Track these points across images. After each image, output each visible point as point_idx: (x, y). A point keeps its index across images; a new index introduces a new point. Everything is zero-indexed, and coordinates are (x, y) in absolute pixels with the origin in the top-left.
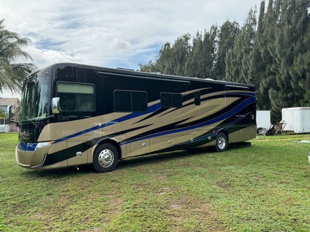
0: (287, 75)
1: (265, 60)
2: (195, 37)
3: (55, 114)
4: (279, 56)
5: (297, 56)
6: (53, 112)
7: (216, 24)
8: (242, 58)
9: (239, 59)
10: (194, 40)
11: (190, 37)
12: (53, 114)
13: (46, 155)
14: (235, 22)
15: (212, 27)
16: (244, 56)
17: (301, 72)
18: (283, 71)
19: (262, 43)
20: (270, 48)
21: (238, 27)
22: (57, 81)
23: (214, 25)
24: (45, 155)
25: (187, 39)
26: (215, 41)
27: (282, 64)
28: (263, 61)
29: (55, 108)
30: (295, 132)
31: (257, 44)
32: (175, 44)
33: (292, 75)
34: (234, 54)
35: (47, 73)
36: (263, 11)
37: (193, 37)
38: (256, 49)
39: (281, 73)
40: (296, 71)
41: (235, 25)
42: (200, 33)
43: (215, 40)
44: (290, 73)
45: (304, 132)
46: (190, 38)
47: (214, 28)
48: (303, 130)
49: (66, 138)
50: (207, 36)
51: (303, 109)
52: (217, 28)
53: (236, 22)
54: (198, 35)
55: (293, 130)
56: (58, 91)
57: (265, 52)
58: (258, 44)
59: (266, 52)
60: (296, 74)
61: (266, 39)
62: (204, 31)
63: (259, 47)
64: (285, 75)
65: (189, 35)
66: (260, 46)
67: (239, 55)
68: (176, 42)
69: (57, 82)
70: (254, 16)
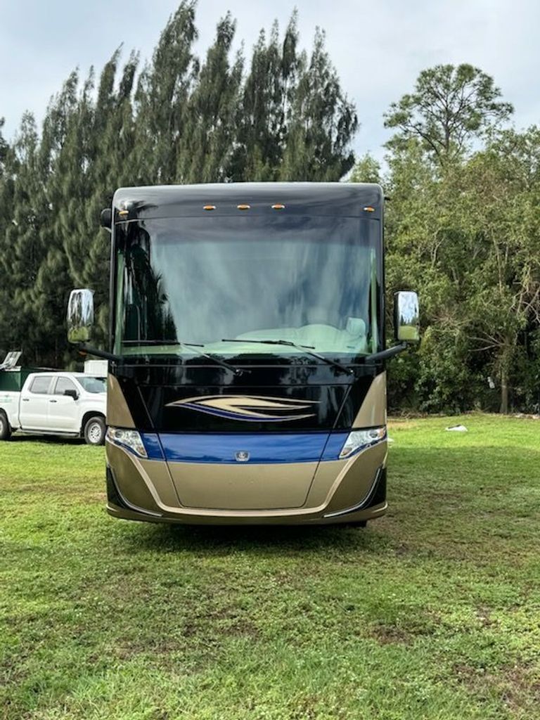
13: (379, 470)
70: (85, 96)
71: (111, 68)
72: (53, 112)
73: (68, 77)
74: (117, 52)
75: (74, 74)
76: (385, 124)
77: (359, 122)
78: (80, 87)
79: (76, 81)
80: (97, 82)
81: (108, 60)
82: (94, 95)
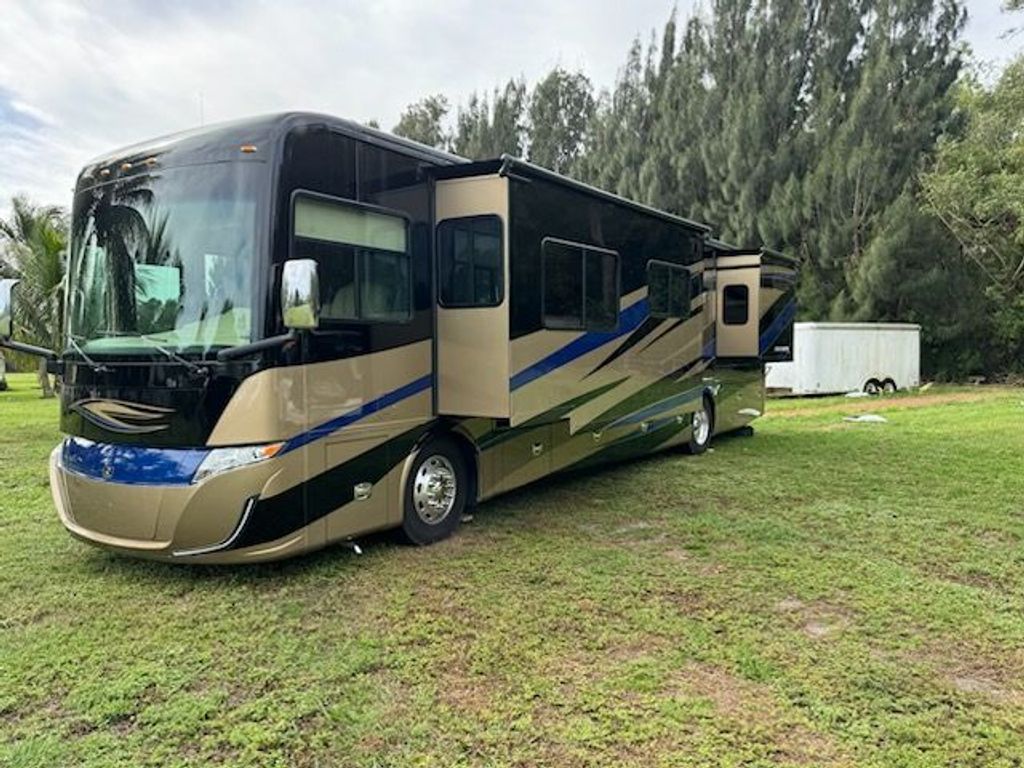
0: (751, 234)
1: (685, 188)
2: (467, 109)
3: (296, 329)
4: (732, 178)
5: (783, 182)
6: (286, 323)
7: (523, 76)
8: (618, 179)
9: (608, 183)
10: (462, 117)
11: (445, 108)
12: (291, 332)
13: (252, 501)
14: (580, 75)
15: (508, 86)
16: (624, 174)
17: (792, 227)
18: (740, 223)
19: (678, 138)
20: (709, 153)
21: (588, 91)
22: (291, 191)
23: (515, 81)
24: (249, 500)
25: (437, 113)
26: (520, 128)
27: (740, 202)
28: (681, 190)
29: (298, 303)
30: (796, 391)
31: (662, 142)
32: (401, 125)
33: (763, 236)
34: (590, 168)
35: (253, 151)
36: (671, 48)
37: (460, 108)
38: (658, 157)
39: (736, 225)
40: (778, 223)
41: (580, 85)
42: (481, 99)
43: (520, 122)
44: (761, 227)
45: (820, 390)
46: (445, 112)
47: (514, 89)
48: (818, 385)
49: (322, 430)
50: (501, 107)
51: (819, 328)
52: (523, 89)
53: (585, 74)
54: (474, 103)
55: (788, 386)
56: (297, 233)
57: (689, 166)
58: (667, 141)
59: (695, 166)
60: (775, 234)
61: (691, 126)
62: (493, 93)
63: (669, 150)
64: (747, 234)
65: (444, 102)
66: (671, 146)
67: (608, 170)
68: (403, 118)
69: (294, 194)
70: (649, 61)
71: (671, 28)
72: (621, 85)
73: (630, 46)
74: (675, 10)
75: (636, 41)
76: (1002, 11)
77: (969, 15)
78: (644, 54)
79: (639, 47)
80: (660, 45)
81: (666, 20)
82: (657, 58)
